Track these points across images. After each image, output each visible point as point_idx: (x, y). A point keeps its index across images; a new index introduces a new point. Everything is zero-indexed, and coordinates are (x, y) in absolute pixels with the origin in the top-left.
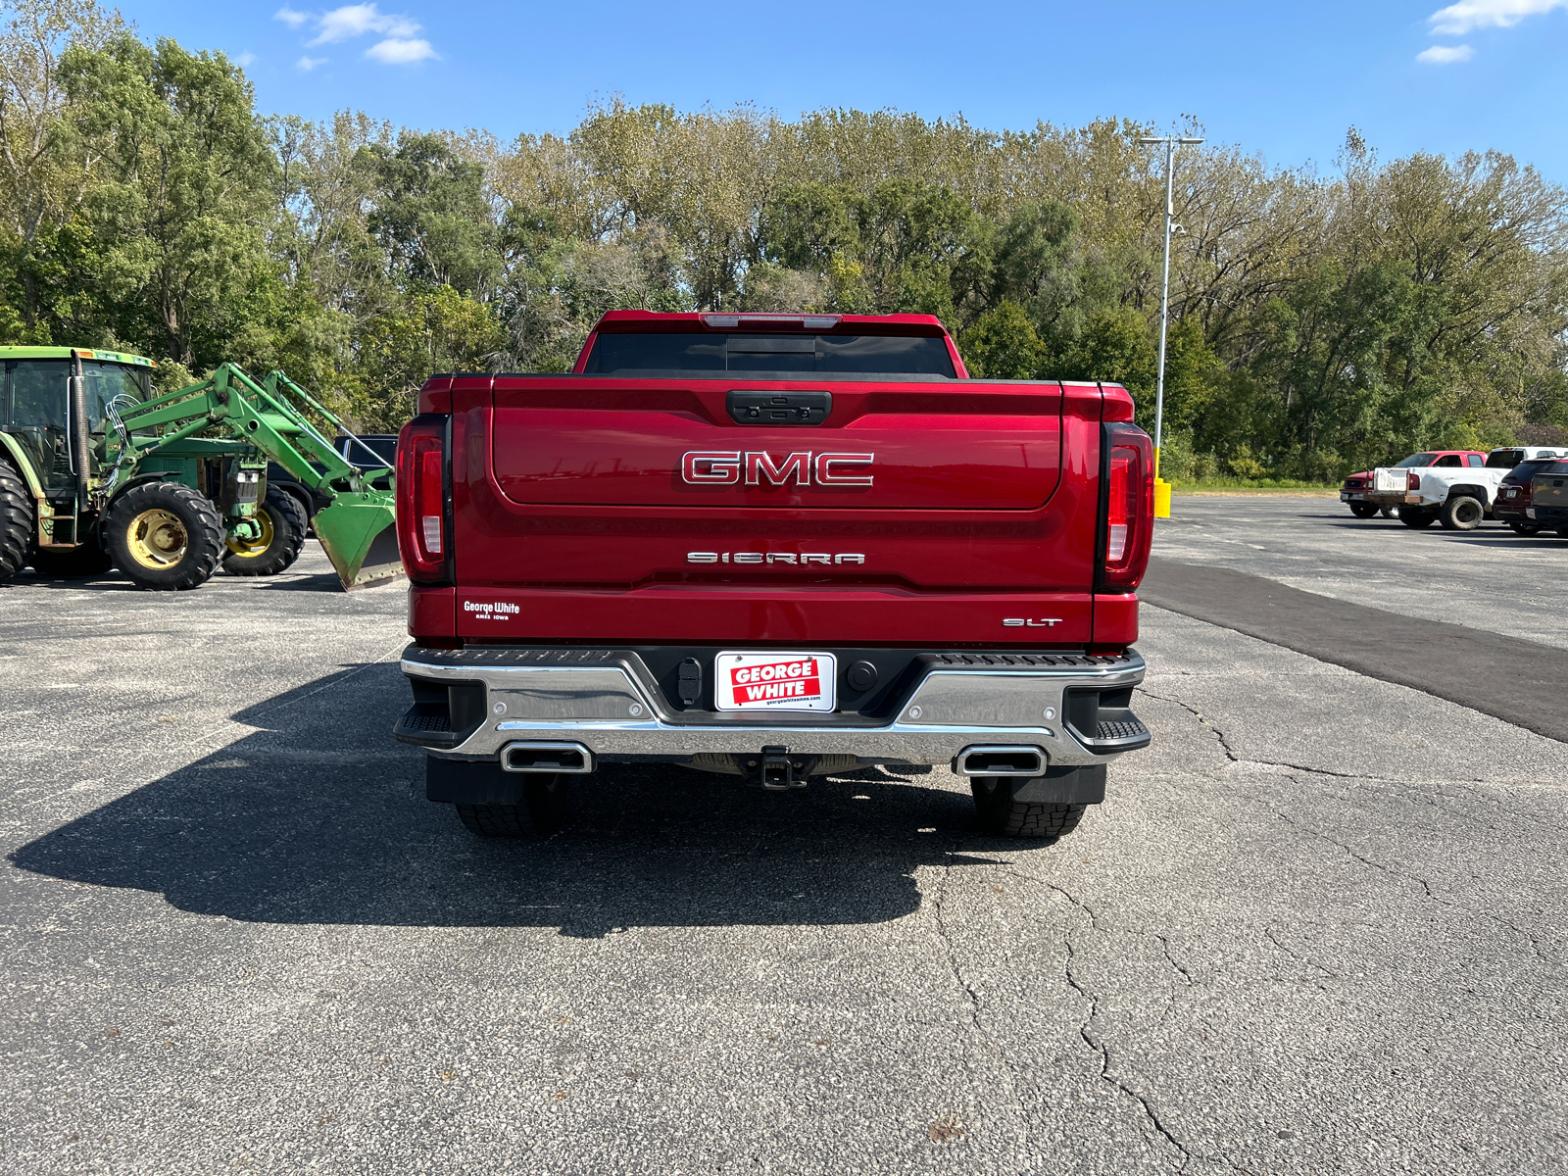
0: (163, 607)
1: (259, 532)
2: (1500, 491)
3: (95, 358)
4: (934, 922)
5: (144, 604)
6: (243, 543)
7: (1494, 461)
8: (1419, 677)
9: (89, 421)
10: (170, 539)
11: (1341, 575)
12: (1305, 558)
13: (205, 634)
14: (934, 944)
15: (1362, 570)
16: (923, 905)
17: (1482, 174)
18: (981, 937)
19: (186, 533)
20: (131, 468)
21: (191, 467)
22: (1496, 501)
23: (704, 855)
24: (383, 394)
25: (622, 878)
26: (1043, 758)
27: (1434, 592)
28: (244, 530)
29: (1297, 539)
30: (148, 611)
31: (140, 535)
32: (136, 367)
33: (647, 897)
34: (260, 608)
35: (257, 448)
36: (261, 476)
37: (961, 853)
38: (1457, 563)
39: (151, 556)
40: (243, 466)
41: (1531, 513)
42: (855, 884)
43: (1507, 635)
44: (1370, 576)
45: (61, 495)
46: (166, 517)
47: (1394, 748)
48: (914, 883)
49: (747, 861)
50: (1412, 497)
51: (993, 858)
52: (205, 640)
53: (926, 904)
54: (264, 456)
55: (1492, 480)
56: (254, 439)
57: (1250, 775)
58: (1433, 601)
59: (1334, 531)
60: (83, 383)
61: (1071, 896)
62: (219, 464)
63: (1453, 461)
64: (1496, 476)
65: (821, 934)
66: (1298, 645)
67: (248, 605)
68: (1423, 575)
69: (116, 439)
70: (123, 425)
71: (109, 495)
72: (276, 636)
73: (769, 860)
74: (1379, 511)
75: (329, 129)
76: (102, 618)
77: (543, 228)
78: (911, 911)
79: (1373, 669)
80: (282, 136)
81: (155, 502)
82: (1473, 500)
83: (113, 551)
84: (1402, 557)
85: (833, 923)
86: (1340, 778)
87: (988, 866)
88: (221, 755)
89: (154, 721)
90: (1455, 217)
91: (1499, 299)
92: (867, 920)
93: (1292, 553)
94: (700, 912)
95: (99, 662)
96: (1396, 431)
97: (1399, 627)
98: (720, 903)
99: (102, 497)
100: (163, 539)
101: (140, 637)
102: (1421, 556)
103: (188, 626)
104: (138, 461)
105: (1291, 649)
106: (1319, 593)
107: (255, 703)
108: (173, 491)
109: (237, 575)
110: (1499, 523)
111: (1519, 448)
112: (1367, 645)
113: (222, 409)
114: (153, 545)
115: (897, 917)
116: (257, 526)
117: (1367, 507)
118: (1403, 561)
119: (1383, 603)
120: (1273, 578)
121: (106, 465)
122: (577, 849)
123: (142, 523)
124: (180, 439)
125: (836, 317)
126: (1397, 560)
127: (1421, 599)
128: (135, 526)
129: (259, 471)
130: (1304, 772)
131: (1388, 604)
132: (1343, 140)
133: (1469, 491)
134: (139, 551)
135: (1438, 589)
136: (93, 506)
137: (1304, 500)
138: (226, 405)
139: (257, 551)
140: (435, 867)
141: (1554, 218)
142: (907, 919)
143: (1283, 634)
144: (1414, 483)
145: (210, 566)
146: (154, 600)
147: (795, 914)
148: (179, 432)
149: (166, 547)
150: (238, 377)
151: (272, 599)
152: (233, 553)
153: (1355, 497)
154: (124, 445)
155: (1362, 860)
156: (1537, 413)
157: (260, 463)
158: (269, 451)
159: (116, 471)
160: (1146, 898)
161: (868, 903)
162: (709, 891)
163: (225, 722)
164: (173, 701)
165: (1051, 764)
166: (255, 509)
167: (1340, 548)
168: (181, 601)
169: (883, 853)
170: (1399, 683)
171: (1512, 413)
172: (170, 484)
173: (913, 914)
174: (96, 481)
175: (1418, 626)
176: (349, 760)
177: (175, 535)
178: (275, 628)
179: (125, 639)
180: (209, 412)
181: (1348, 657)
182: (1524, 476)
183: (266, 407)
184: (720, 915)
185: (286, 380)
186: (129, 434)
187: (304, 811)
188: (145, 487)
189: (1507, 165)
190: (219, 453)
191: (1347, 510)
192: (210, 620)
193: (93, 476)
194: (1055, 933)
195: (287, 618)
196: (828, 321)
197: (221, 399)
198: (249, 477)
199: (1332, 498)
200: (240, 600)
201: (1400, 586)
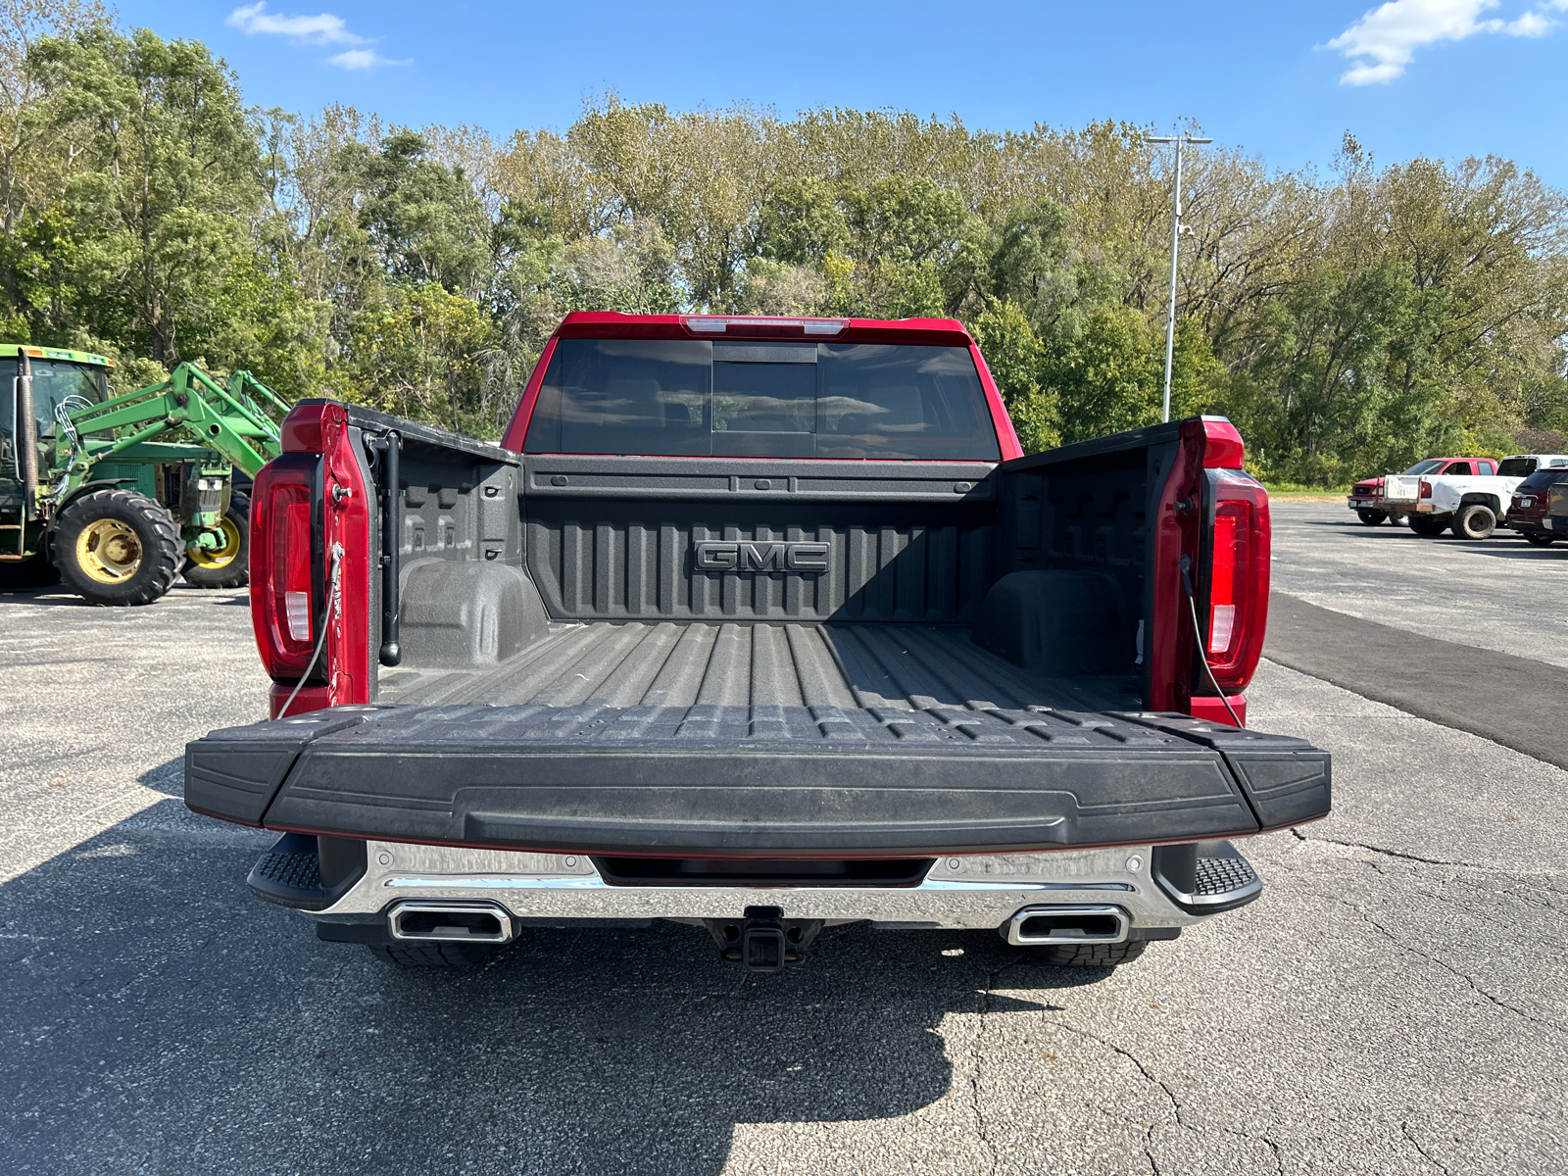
0: (109, 627)
1: (224, 542)
2: (1514, 500)
3: (45, 356)
4: (972, 1114)
5: (89, 623)
6: (207, 554)
7: (1506, 469)
8: (1482, 721)
9: (38, 424)
10: (124, 551)
11: (1362, 590)
12: (1322, 570)
13: (144, 662)
14: (973, 1157)
15: (1382, 584)
16: (954, 1084)
17: (1482, 179)
18: (1035, 1143)
19: (140, 544)
20: (83, 474)
21: (147, 474)
22: (1510, 511)
23: (676, 997)
24: (374, 393)
25: (568, 1038)
26: (1123, 919)
27: (1464, 611)
28: (207, 540)
29: (1310, 549)
30: (91, 632)
31: (92, 546)
32: (91, 366)
33: (598, 1072)
34: (216, 628)
35: (219, 454)
36: (225, 483)
37: (997, 992)
38: (1478, 576)
39: (103, 569)
40: (204, 473)
41: (1547, 523)
42: (866, 1048)
43: (1557, 664)
44: (1393, 592)
45: (8, 503)
46: (121, 527)
47: (1481, 820)
48: (940, 1043)
49: (730, 1008)
50: (1424, 505)
51: (1037, 1001)
52: (141, 671)
53: (958, 1082)
54: (228, 463)
55: (1505, 489)
56: (215, 444)
57: (1325, 862)
58: (1465, 622)
59: (1345, 540)
60: (32, 383)
61: (1143, 1065)
62: (178, 470)
63: (1462, 469)
64: (1509, 484)
65: (823, 1139)
66: (1339, 678)
67: (203, 624)
68: (1447, 591)
69: (67, 443)
70: (73, 429)
71: (58, 503)
72: (222, 664)
73: (757, 1004)
74: (1388, 518)
75: (320, 122)
76: (36, 642)
77: (539, 224)
78: (941, 1094)
79: (1427, 709)
80: (268, 129)
81: (105, 512)
82: (1486, 509)
83: (62, 563)
84: (1420, 570)
85: (838, 1119)
86: (1431, 866)
87: (1032, 1013)
88: (110, 836)
89: (45, 784)
90: (1455, 223)
91: (1499, 305)
92: (882, 1112)
93: (1307, 564)
94: (665, 1100)
95: (12, 700)
96: (1396, 436)
97: (1441, 655)
98: (692, 1082)
99: (51, 505)
100: (116, 550)
101: (70, 666)
102: (1439, 569)
103: (128, 651)
104: (90, 466)
105: (1332, 683)
106: (1344, 612)
107: (172, 758)
108: (126, 499)
109: (200, 587)
110: (1513, 532)
111: (1532, 456)
112: (1411, 678)
113: (181, 412)
114: (105, 557)
115: (922, 1107)
116: (222, 535)
117: (1374, 515)
118: (1423, 574)
119: (1414, 624)
120: (1292, 594)
121: (56, 471)
122: (516, 986)
123: (93, 533)
124: (137, 443)
125: (842, 322)
126: (1416, 573)
127: (1452, 620)
128: (85, 536)
129: (223, 478)
130: (1386, 856)
131: (1420, 626)
132: (1340, 145)
133: (1482, 499)
134: (90, 563)
135: (1465, 607)
136: (41, 515)
137: (1308, 505)
138: (186, 408)
139: (222, 562)
140: (332, 1020)
141: (1554, 223)
142: (934, 1110)
143: (1319, 664)
144: (1426, 491)
145: (166, 580)
146: (103, 618)
147: (788, 1104)
148: (137, 435)
149: (119, 559)
150: (198, 378)
151: (231, 617)
152: (196, 564)
153: (1363, 504)
154: (75, 450)
155: (1492, 998)
156: (1536, 418)
157: (224, 469)
158: (231, 457)
159: (67, 477)
160: (1238, 1069)
161: (884, 1081)
162: (679, 1061)
163: (127, 787)
164: (77, 755)
165: (1134, 926)
166: (219, 519)
167: (1355, 559)
168: (131, 619)
169: (901, 992)
170: (1461, 729)
171: (1512, 418)
172: (123, 492)
173: (942, 1100)
174: (45, 487)
175: (1460, 653)
176: (262, 843)
177: (128, 546)
178: (224, 655)
179: (53, 668)
180: (167, 415)
181: (1397, 694)
182: (1540, 486)
183: (230, 410)
184: (690, 1105)
185: (253, 381)
186: (80, 438)
187: (187, 925)
188: (95, 495)
189: (1508, 171)
190: (179, 459)
191: (1355, 517)
192: (156, 643)
193: (42, 482)
194: (1131, 1135)
195: (241, 641)
196: (833, 326)
197: (180, 401)
198: (211, 484)
199: (1338, 503)
200: (196, 618)
201: (1426, 604)
